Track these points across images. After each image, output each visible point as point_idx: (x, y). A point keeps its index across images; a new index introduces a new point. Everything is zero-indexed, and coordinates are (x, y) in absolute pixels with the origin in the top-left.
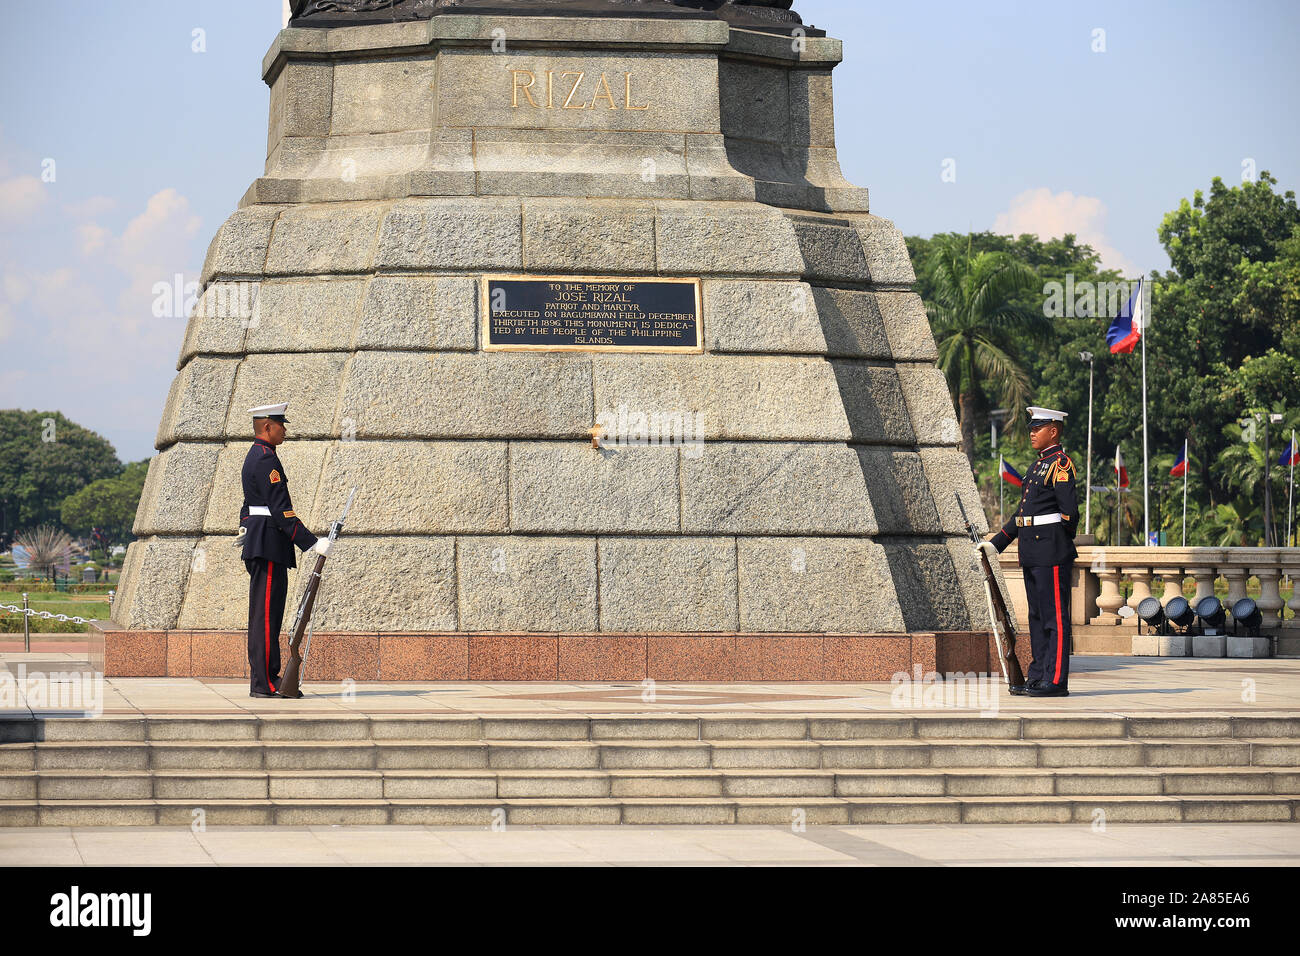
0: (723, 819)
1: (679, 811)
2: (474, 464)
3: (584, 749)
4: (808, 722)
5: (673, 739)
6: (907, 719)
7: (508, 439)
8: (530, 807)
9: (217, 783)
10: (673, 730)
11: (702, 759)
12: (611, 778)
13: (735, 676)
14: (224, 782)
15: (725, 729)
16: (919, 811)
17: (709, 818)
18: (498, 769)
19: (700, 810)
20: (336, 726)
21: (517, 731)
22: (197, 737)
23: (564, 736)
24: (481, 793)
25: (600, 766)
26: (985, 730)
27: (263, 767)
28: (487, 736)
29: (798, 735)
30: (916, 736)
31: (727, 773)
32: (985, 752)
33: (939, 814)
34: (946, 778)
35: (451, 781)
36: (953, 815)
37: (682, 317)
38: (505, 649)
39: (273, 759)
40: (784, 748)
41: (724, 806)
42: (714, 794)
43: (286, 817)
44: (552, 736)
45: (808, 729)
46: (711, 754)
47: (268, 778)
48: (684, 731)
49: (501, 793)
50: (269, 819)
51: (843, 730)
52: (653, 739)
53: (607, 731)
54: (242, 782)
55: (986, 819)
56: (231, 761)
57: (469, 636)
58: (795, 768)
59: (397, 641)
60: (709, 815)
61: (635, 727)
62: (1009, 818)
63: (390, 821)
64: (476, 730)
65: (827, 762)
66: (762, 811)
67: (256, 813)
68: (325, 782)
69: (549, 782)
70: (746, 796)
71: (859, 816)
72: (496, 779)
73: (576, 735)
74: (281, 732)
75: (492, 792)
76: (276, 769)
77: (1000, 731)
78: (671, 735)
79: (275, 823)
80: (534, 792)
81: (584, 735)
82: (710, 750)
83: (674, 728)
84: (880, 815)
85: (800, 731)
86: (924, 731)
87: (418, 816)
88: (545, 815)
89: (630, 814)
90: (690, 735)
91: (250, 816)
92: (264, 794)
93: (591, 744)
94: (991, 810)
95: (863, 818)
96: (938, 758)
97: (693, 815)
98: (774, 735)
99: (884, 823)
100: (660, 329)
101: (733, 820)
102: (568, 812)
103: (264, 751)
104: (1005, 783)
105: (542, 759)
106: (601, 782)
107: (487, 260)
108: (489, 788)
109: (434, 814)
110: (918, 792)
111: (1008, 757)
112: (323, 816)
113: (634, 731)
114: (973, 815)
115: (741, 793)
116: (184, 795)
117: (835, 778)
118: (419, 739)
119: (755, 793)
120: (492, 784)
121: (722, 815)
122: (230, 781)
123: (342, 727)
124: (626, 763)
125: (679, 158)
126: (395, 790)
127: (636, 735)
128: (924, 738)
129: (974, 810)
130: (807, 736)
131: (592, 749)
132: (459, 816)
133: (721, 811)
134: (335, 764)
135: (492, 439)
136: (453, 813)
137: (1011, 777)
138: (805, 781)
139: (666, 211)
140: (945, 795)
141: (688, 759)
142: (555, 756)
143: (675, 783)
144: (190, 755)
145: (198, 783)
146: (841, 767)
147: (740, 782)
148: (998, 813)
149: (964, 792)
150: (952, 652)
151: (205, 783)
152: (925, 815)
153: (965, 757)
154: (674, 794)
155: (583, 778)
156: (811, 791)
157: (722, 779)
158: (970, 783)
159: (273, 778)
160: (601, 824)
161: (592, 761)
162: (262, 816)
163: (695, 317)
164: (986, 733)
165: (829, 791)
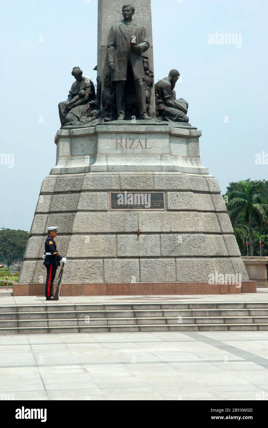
0: (166, 330)
1: (154, 328)
2: (107, 240)
3: (130, 312)
4: (189, 305)
5: (154, 309)
6: (215, 304)
7: (116, 233)
8: (116, 327)
9: (34, 323)
10: (154, 307)
11: (161, 314)
12: (137, 320)
13: (175, 293)
14: (37, 322)
15: (167, 307)
16: (217, 327)
17: (162, 330)
18: (108, 318)
19: (160, 328)
20: (67, 307)
21: (114, 308)
22: (30, 311)
23: (125, 309)
24: (103, 324)
25: (134, 316)
26: (235, 306)
27: (47, 318)
28: (106, 309)
29: (187, 308)
30: (217, 308)
31: (167, 318)
32: (235, 312)
33: (222, 328)
34: (224, 319)
35: (95, 321)
36: (226, 328)
37: (161, 201)
38: (116, 287)
39: (50, 316)
40: (182, 311)
41: (166, 327)
42: (164, 323)
43: (52, 331)
44: (122, 309)
45: (189, 307)
46: (163, 313)
47: (48, 321)
48: (156, 307)
49: (108, 324)
50: (47, 331)
51: (198, 307)
52: (149, 309)
53: (137, 307)
54: (41, 322)
55: (235, 330)
56: (39, 317)
57: (106, 284)
58: (185, 316)
59: (88, 285)
60: (162, 329)
61: (144, 306)
62: (241, 329)
63: (79, 332)
64: (103, 308)
65: (194, 315)
66: (176, 328)
67: (44, 330)
68: (63, 322)
69: (121, 321)
70: (172, 324)
71: (201, 329)
72: (107, 320)
73: (129, 309)
74: (52, 309)
75: (106, 324)
76: (50, 319)
77: (240, 307)
78: (154, 308)
79: (49, 333)
80: (117, 324)
81: (131, 309)
82: (163, 312)
83: (154, 306)
84: (207, 329)
85: (187, 307)
86: (219, 307)
87: (86, 330)
88: (120, 329)
89: (142, 329)
90: (158, 308)
91: (42, 331)
92: (47, 325)
93: (132, 311)
94: (236, 327)
95: (202, 330)
96: (223, 314)
97: (158, 329)
98: (180, 308)
99: (208, 331)
100: (155, 204)
101: (168, 330)
102: (126, 329)
103: (47, 314)
104: (240, 320)
105: (119, 315)
106: (134, 321)
107: (110, 188)
108: (105, 323)
109: (90, 330)
110: (217, 322)
111: (241, 313)
112: (62, 331)
113: (144, 307)
114: (231, 329)
115: (171, 323)
116: (26, 326)
117: (195, 319)
118: (88, 310)
119: (175, 323)
120: (106, 321)
121: (166, 329)
122: (38, 322)
123: (68, 307)
124: (141, 316)
125: (159, 161)
126: (81, 324)
127: (144, 308)
128: (219, 308)
129: (232, 327)
130: (189, 308)
131: (132, 312)
132: (97, 330)
133: (165, 328)
134: (66, 317)
135: (112, 233)
136: (95, 329)
137: (241, 318)
138: (187, 320)
139: (156, 174)
140: (224, 323)
141: (157, 314)
142: (123, 314)
143: (154, 321)
144: (28, 316)
145: (30, 323)
146: (197, 316)
147: (171, 320)
148: (238, 328)
149: (229, 322)
150: (232, 286)
151: (31, 323)
152: (219, 329)
153: (230, 313)
154: (153, 324)
155: (130, 320)
156: (189, 322)
157: (166, 320)
158: (231, 320)
159: (49, 321)
160: (134, 332)
161: (132, 315)
162: (46, 331)
163: (164, 201)
164: (236, 307)
165: (194, 323)
